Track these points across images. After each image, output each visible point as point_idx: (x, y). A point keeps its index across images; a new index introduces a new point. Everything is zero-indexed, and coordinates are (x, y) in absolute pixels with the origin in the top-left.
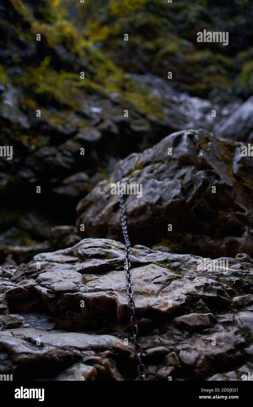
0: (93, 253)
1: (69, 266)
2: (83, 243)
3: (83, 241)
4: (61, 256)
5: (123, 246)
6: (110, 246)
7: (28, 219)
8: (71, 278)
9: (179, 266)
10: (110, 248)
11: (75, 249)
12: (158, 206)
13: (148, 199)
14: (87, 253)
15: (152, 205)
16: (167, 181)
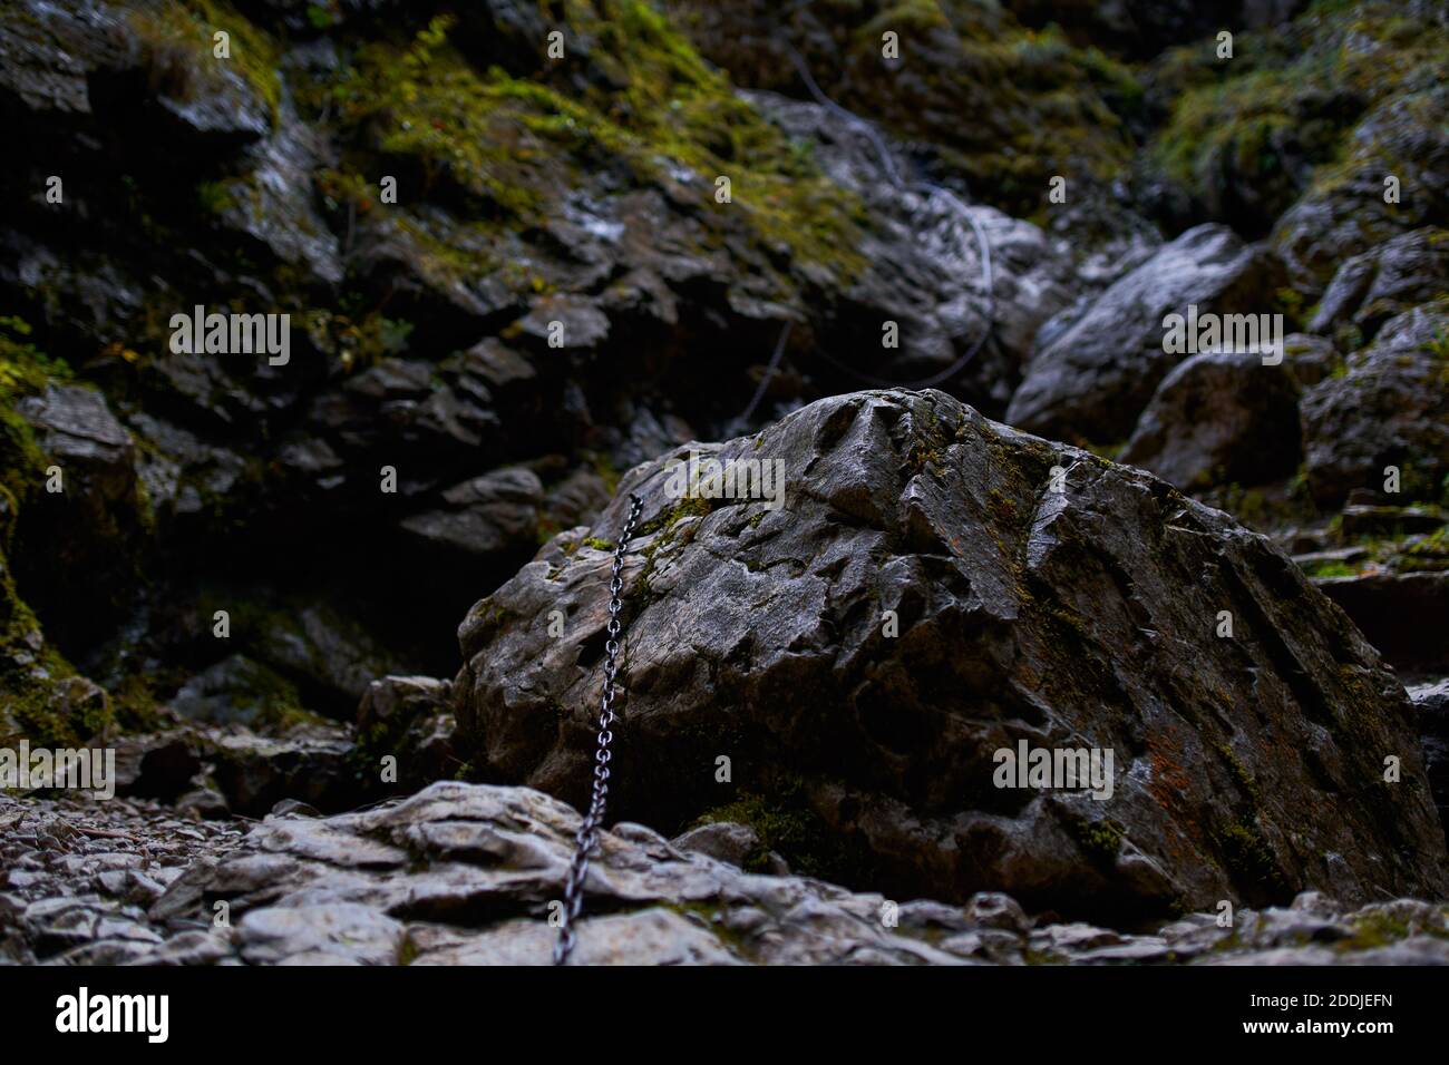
0: (460, 841)
1: (364, 882)
2: (431, 797)
3: (434, 792)
4: (346, 838)
5: (573, 821)
6: (525, 818)
7: (301, 629)
8: (356, 940)
9: (755, 924)
10: (524, 826)
11: (400, 819)
12: (736, 668)
13: (705, 635)
14: (439, 841)
15: (715, 659)
16: (780, 577)
